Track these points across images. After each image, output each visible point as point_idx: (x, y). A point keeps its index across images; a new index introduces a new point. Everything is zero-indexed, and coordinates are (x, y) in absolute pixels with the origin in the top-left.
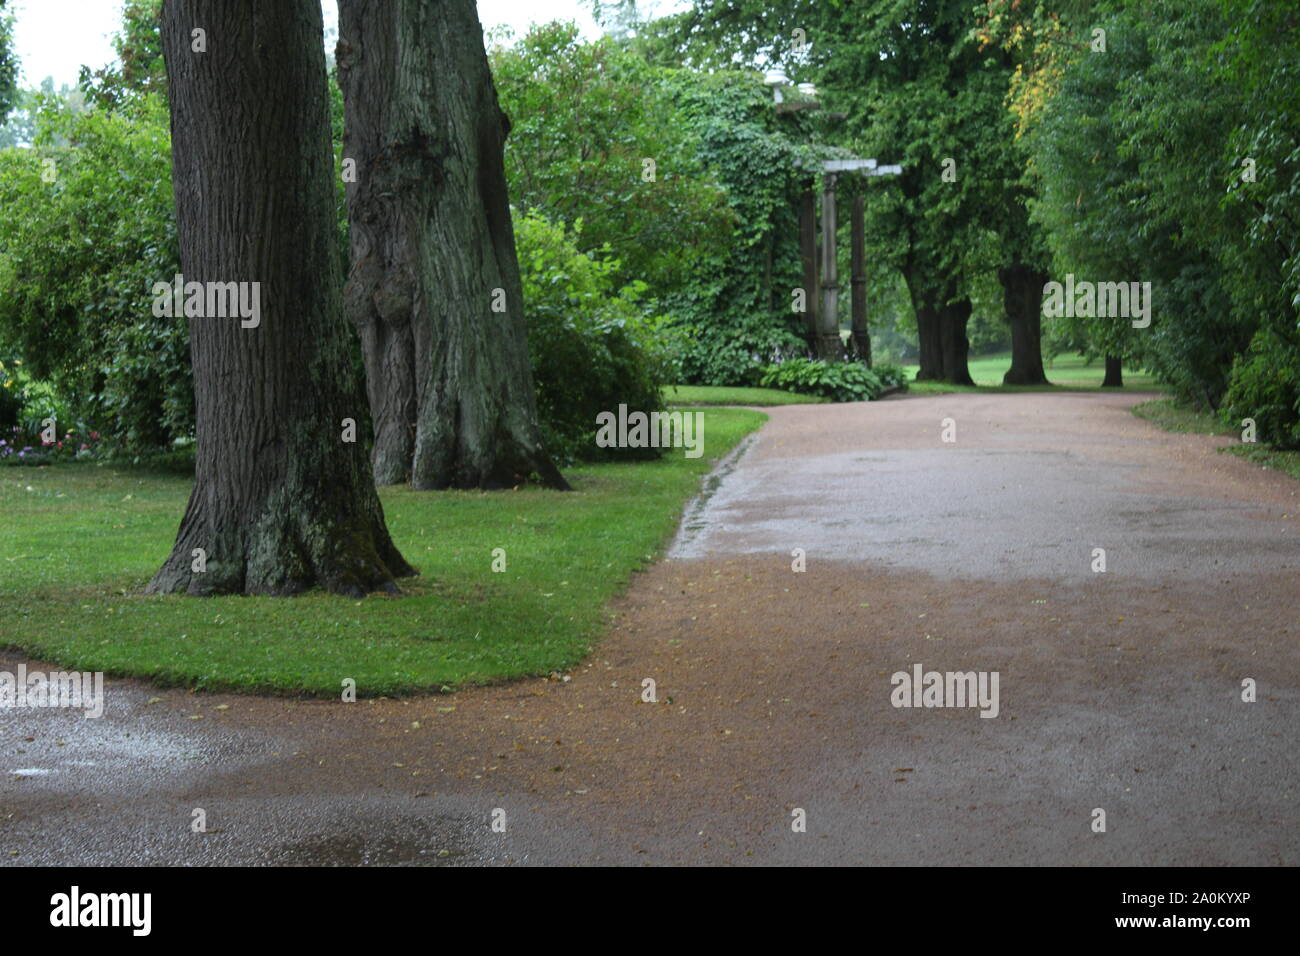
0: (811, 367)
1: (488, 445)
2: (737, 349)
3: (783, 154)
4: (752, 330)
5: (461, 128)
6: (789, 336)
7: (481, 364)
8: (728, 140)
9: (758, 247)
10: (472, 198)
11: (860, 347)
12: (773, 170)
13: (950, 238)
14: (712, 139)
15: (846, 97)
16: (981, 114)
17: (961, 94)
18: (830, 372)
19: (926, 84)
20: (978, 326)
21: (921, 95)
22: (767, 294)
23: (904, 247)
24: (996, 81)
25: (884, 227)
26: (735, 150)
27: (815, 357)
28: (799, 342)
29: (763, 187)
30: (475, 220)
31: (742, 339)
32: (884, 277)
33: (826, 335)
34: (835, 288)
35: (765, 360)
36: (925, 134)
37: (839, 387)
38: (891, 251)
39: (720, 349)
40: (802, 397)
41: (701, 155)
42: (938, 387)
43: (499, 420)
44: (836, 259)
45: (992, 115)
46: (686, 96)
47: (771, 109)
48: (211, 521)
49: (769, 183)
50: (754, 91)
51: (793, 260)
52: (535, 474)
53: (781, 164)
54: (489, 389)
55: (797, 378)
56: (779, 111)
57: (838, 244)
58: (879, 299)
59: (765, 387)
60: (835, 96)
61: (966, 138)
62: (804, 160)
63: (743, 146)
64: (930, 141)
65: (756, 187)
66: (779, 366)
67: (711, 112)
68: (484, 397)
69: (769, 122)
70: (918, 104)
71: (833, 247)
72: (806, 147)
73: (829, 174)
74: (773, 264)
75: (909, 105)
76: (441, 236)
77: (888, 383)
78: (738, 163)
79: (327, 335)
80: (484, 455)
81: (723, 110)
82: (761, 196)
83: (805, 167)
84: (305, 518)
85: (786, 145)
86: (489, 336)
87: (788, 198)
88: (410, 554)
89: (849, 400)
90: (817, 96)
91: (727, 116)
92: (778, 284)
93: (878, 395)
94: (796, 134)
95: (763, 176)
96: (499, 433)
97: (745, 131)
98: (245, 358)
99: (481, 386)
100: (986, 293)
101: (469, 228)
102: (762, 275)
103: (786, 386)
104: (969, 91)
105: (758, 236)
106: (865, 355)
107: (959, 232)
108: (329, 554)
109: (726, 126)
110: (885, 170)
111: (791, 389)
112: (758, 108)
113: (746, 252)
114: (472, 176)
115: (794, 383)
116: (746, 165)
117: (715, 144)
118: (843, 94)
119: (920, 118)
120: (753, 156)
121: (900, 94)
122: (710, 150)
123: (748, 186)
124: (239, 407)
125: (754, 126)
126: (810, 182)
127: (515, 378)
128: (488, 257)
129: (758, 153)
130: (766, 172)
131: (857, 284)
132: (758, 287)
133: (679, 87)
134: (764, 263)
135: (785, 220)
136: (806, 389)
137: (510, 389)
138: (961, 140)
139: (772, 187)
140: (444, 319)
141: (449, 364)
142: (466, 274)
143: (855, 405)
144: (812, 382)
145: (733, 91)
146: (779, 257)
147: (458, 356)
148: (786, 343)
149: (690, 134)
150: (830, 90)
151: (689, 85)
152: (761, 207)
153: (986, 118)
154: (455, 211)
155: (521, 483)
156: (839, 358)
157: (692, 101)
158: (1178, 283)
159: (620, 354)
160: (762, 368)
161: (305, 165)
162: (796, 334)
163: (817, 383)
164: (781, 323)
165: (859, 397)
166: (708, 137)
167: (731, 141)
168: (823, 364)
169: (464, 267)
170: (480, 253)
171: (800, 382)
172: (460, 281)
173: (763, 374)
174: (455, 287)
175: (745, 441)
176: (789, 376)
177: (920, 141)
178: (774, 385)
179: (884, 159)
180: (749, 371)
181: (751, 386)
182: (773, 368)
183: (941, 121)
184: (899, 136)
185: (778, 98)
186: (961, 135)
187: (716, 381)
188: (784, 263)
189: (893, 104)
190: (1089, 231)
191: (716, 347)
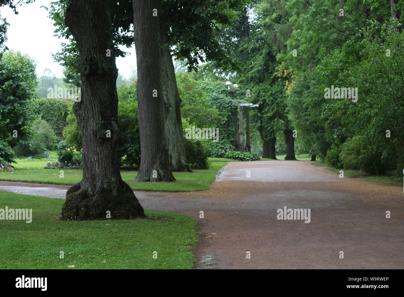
0: (236, 153)
1: (177, 164)
2: (219, 149)
3: (230, 102)
4: (222, 144)
5: (172, 102)
6: (231, 146)
7: (176, 148)
8: (217, 98)
9: (224, 124)
10: (174, 115)
11: (248, 148)
12: (228, 106)
13: (270, 122)
14: (213, 98)
15: (245, 87)
16: (279, 91)
17: (274, 86)
18: (241, 154)
19: (265, 84)
20: (280, 146)
21: (264, 87)
22: (226, 135)
23: (259, 124)
24: (283, 83)
25: (254, 119)
26: (219, 101)
27: (237, 151)
28: (234, 147)
29: (226, 110)
30: (175, 120)
31: (220, 146)
32: (254, 132)
33: (240, 145)
34: (242, 134)
35: (226, 151)
36: (265, 96)
37: (243, 158)
38: (256, 125)
39: (215, 149)
40: (234, 160)
41: (211, 102)
42: (268, 159)
43: (179, 159)
44: (242, 128)
45: (281, 92)
46: (207, 88)
47: (228, 91)
48: (144, 170)
49: (227, 109)
50: (223, 87)
51: (232, 127)
52: (186, 169)
53: (230, 104)
54: (177, 153)
55: (233, 156)
56: (229, 91)
57: (243, 123)
58: (253, 137)
59: (225, 158)
60: (242, 87)
61: (275, 97)
62: (235, 103)
63: (221, 100)
64: (266, 98)
65: (224, 110)
66: (229, 153)
67: (213, 92)
68: (176, 154)
69: (227, 94)
70: (263, 89)
71: (242, 124)
72: (236, 100)
73: (241, 107)
74: (228, 128)
75: (261, 89)
76: (168, 123)
77: (255, 158)
78: (220, 104)
79: (164, 140)
80: (176, 165)
81: (216, 91)
82: (225, 112)
83: (236, 105)
84: (160, 170)
85: (231, 100)
86: (177, 142)
87: (231, 112)
88: (176, 178)
89: (246, 161)
90: (238, 87)
91: (217, 92)
92: (229, 133)
93: (253, 160)
94: (233, 97)
95: (225, 107)
96: (179, 161)
97: (221, 96)
98: (150, 143)
99: (176, 152)
100: (281, 136)
101: (174, 121)
102: (225, 131)
103: (231, 158)
104: (276, 85)
105: (224, 122)
106: (249, 151)
107: (273, 121)
108: (164, 176)
109: (216, 95)
110: (254, 106)
111: (232, 158)
112: (224, 91)
113: (221, 125)
114: (174, 111)
115: (232, 157)
116: (221, 104)
117: (214, 99)
118: (244, 86)
119: (263, 92)
120: (223, 102)
121: (259, 87)
122: (213, 101)
123: (222, 109)
124: (149, 151)
125: (223, 95)
126: (236, 109)
127: (182, 151)
128: (177, 127)
129: (224, 102)
130: (226, 106)
131: (248, 133)
132: (224, 134)
133: (205, 85)
134: (225, 128)
135: (231, 118)
136: (235, 158)
137: (181, 152)
138: (274, 98)
139: (228, 110)
140: (169, 139)
141: (170, 147)
142: (173, 130)
143: (247, 162)
144: (237, 157)
145: (219, 86)
146: (229, 126)
147: (171, 146)
148: (230, 147)
149: (208, 97)
150: (241, 85)
151: (207, 85)
152: (225, 115)
153: (280, 92)
154: (171, 118)
155: (183, 171)
156: (243, 151)
157: (209, 89)
158: (318, 134)
159: (199, 147)
160: (225, 153)
161: (161, 112)
162: (233, 145)
163: (238, 157)
164: (229, 142)
165: (248, 160)
166: (212, 97)
167: (218, 99)
168: (239, 152)
169: (173, 129)
170: (176, 126)
171: (234, 157)
172: (172, 131)
173: (225, 155)
174: (171, 132)
175: (224, 167)
176: (231, 155)
177: (263, 98)
178: (228, 157)
179: (254, 102)
180: (222, 154)
181: (222, 157)
182: (227, 153)
183: (269, 93)
184: (258, 96)
185: (229, 88)
186: (274, 97)
187: (213, 156)
188: (230, 128)
189: (257, 89)
190: (300, 122)
191: (214, 148)
